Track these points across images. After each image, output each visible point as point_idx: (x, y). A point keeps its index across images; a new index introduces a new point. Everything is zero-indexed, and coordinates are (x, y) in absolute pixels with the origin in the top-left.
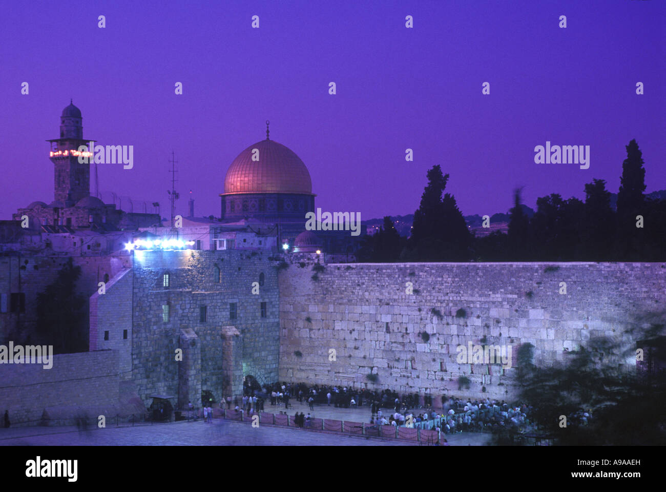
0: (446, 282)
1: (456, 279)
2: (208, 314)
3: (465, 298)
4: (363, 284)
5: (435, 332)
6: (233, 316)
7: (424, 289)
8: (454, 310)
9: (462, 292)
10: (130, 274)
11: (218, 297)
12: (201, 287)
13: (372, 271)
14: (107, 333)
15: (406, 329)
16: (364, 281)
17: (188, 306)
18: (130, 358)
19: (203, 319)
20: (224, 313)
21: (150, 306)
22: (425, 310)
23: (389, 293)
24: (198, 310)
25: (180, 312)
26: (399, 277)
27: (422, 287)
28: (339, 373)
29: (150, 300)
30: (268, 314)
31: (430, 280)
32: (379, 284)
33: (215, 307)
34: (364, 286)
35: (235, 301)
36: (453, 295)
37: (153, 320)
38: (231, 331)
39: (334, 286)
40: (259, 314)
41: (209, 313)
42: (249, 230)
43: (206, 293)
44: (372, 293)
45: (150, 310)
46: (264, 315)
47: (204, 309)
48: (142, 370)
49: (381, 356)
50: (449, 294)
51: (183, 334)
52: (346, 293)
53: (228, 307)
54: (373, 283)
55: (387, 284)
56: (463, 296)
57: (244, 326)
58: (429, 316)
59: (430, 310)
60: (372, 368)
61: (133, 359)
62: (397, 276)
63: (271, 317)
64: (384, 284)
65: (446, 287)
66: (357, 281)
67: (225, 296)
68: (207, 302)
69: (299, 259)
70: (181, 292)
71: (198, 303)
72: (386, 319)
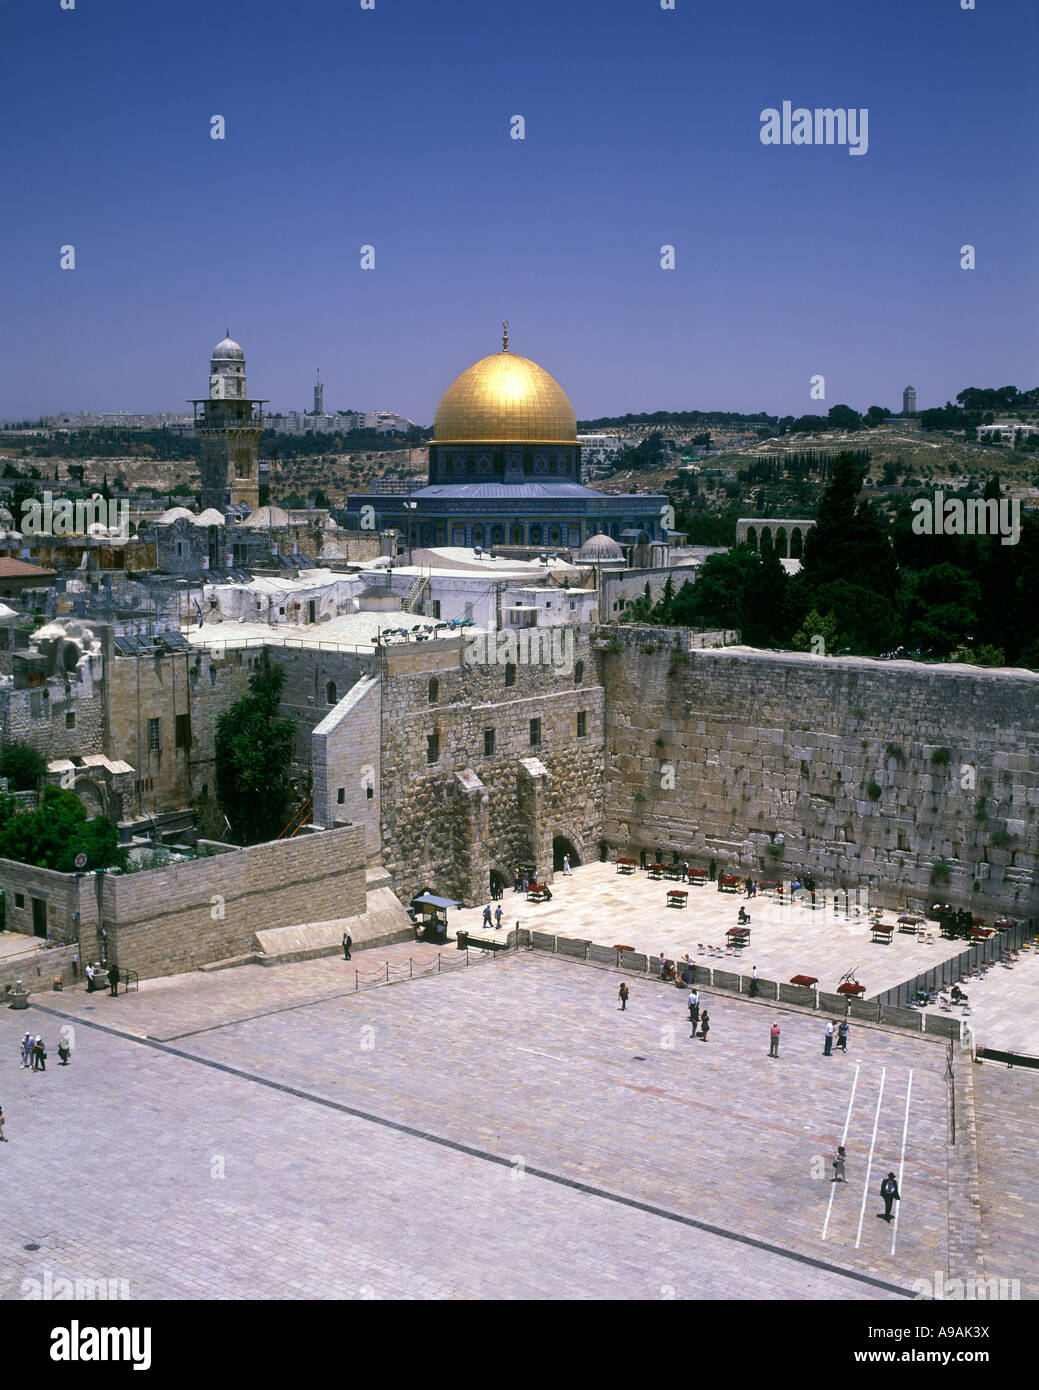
0: (914, 701)
1: (934, 698)
2: (497, 741)
3: (950, 732)
4: (761, 691)
5: (891, 783)
6: (535, 739)
7: (873, 710)
8: (928, 749)
9: (943, 720)
10: (375, 689)
11: (513, 712)
12: (485, 698)
13: (777, 671)
14: (341, 792)
15: (839, 775)
16: (763, 686)
17: (465, 732)
18: (377, 831)
19: (489, 750)
20: (521, 738)
21: (408, 741)
22: (876, 745)
23: (809, 711)
24: (481, 737)
25: (453, 744)
26: (828, 684)
27: (870, 706)
28: (713, 837)
29: (407, 729)
30: (588, 730)
31: (885, 696)
32: (790, 693)
33: (507, 729)
34: (763, 696)
35: (537, 715)
36: (927, 723)
37: (412, 762)
38: (535, 767)
39: (708, 692)
40: (574, 733)
41: (499, 739)
42: (550, 582)
43: (494, 706)
44: (777, 710)
45: (408, 744)
46: (581, 732)
47: (489, 736)
48: (396, 848)
49: (792, 816)
50: (919, 723)
51: (460, 782)
52: (727, 704)
53: (528, 726)
54: (780, 692)
55: (805, 695)
56: (944, 727)
57: (552, 755)
58: (882, 755)
59: (883, 746)
60: (773, 835)
61: (382, 831)
62: (824, 683)
63: (593, 735)
64: (799, 695)
65: (916, 709)
66: (749, 686)
67: (522, 709)
68: (496, 723)
69: (643, 639)
70: (455, 710)
71: (482, 724)
72: (804, 754)
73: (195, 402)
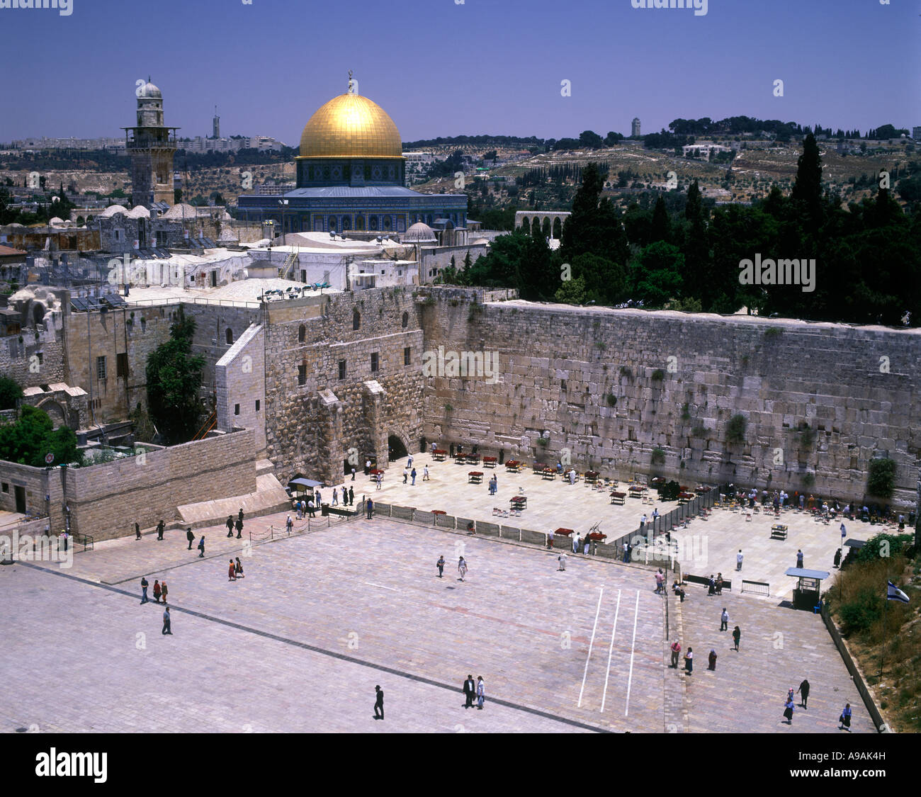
0: (639, 337)
1: (653, 334)
2: (348, 369)
4: (533, 331)
5: (623, 394)
6: (375, 367)
7: (611, 343)
8: (649, 371)
9: (659, 350)
10: (261, 333)
11: (358, 348)
12: (339, 338)
13: (544, 317)
14: (237, 407)
15: (588, 389)
16: (535, 328)
17: (325, 363)
18: (263, 433)
19: (342, 375)
20: (365, 366)
21: (285, 370)
22: (613, 368)
23: (567, 345)
24: (336, 366)
25: (317, 372)
26: (580, 326)
27: (609, 341)
28: (500, 434)
29: (284, 362)
30: (412, 360)
31: (620, 334)
32: (553, 333)
33: (355, 360)
34: (535, 334)
35: (376, 350)
36: (649, 352)
37: (288, 385)
38: (375, 387)
39: (496, 332)
40: (402, 363)
41: (349, 368)
43: (345, 344)
44: (545, 344)
45: (285, 372)
46: (407, 362)
47: (342, 365)
48: (277, 446)
49: (555, 418)
50: (643, 352)
51: (322, 398)
52: (510, 341)
53: (370, 358)
54: (546, 332)
55: (564, 333)
56: (660, 355)
57: (386, 378)
58: (617, 375)
59: (618, 369)
60: (542, 432)
61: (267, 434)
62: (577, 325)
63: (416, 364)
64: (560, 333)
65: (640, 343)
66: (525, 328)
67: (365, 346)
68: (347, 356)
69: (451, 296)
70: (318, 347)
71: (337, 357)
72: (562, 375)
73: (127, 129)
